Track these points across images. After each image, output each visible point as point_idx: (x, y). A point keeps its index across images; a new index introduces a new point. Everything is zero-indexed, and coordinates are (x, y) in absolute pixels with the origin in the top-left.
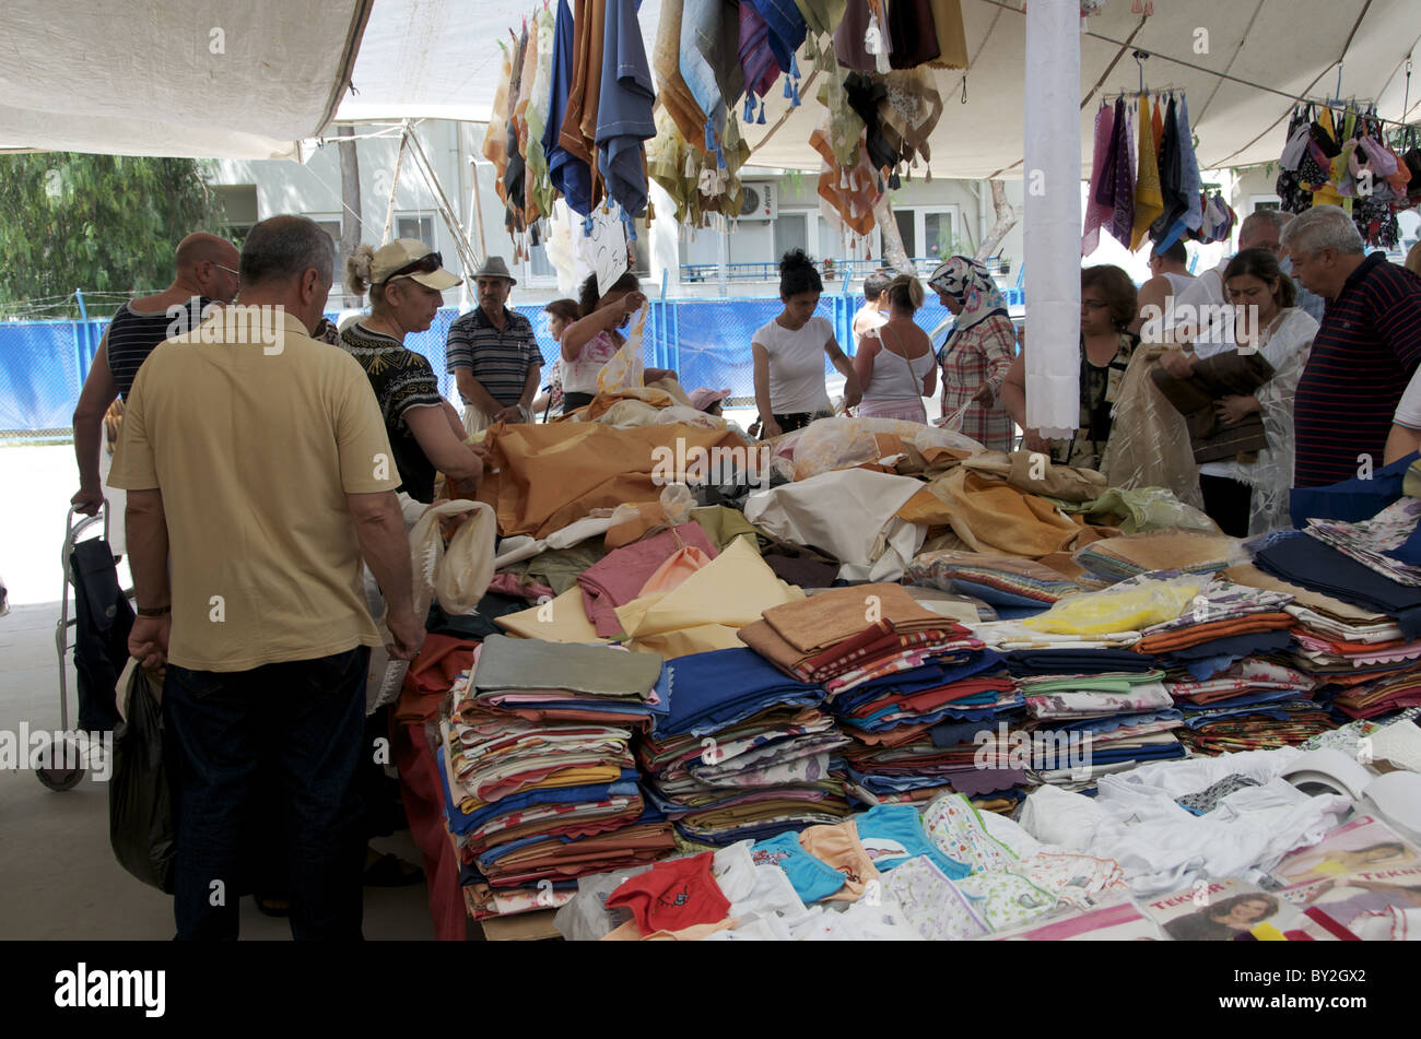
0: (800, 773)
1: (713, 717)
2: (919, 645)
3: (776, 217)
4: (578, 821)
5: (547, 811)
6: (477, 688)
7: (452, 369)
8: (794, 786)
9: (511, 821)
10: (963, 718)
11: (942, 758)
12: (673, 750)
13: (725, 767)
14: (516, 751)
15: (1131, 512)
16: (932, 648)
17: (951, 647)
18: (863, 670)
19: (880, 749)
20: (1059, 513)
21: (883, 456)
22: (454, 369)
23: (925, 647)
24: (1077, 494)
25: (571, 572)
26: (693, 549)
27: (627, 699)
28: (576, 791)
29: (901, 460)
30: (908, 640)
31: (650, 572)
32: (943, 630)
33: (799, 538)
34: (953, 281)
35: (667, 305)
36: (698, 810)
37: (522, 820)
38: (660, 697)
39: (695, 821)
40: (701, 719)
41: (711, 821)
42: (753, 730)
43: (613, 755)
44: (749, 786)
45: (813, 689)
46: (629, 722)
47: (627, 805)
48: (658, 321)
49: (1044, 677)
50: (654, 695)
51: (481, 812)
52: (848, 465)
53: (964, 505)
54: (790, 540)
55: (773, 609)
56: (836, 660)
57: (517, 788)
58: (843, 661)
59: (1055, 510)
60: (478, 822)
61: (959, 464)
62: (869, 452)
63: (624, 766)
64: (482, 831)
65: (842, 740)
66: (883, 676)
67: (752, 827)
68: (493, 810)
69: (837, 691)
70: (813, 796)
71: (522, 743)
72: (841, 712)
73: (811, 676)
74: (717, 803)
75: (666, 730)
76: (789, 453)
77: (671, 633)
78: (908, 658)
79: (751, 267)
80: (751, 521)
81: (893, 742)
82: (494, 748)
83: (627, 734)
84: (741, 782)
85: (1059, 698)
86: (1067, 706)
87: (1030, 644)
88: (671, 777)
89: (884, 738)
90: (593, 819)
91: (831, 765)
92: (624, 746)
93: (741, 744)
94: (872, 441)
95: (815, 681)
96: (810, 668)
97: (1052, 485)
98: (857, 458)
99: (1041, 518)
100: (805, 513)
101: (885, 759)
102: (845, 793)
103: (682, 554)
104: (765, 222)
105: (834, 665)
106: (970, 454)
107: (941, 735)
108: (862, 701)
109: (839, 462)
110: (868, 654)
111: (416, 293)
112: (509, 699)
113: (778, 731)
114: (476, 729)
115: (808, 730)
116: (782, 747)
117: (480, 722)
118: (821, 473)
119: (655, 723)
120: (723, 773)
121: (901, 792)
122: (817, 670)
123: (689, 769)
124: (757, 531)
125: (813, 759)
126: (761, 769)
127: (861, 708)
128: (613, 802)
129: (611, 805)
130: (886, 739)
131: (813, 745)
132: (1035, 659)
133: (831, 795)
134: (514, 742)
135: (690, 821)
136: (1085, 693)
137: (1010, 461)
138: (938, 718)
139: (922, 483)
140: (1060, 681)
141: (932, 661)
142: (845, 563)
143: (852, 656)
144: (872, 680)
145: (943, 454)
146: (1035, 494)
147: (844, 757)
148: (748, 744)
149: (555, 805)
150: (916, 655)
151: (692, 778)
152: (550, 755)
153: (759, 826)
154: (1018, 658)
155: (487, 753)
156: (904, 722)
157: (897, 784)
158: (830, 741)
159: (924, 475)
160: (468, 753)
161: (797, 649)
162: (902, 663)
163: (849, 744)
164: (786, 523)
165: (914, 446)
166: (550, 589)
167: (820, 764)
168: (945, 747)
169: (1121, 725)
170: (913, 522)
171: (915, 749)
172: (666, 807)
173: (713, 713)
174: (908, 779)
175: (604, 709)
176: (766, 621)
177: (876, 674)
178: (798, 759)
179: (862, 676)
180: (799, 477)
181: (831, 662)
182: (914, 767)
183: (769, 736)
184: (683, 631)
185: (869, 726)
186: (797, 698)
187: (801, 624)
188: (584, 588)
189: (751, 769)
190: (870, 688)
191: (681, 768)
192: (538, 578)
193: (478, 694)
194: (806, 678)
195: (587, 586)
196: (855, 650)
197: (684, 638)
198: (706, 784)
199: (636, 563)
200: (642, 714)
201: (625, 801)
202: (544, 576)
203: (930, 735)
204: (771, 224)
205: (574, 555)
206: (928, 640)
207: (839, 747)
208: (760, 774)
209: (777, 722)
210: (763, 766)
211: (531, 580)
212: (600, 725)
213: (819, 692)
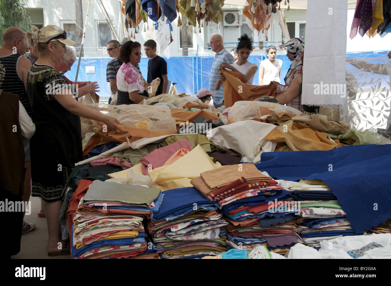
0: (208, 236)
1: (174, 213)
2: (256, 187)
3: (242, 25)
4: (121, 252)
5: (109, 248)
6: (84, 200)
7: (109, 80)
8: (205, 240)
9: (95, 252)
10: (273, 216)
11: (265, 232)
12: (159, 226)
13: (179, 233)
14: (98, 225)
15: (358, 138)
16: (261, 189)
17: (269, 189)
18: (234, 197)
19: (239, 228)
20: (329, 139)
21: (262, 116)
22: (110, 80)
23: (258, 188)
24: (337, 131)
25: (139, 157)
26: (185, 149)
27: (142, 206)
28: (121, 240)
29: (268, 117)
30: (252, 185)
31: (168, 158)
32: (266, 182)
33: (227, 146)
34: (293, 48)
35: (198, 58)
36: (168, 249)
37: (99, 252)
38: (155, 205)
39: (167, 253)
40: (170, 214)
41: (173, 254)
42: (190, 219)
43: (136, 227)
44: (188, 240)
45: (213, 203)
46: (143, 214)
47: (141, 247)
48: (195, 64)
49: (306, 201)
50: (153, 204)
51: (83, 248)
52: (248, 119)
53: (291, 135)
54: (224, 147)
55: (204, 172)
56: (223, 192)
57: (97, 239)
58: (226, 193)
59: (328, 137)
60: (82, 252)
61: (291, 119)
62: (256, 114)
63: (140, 231)
64: (84, 256)
65: (225, 223)
66: (241, 199)
67: (189, 256)
68: (88, 248)
69: (223, 204)
70: (213, 245)
71: (100, 222)
72: (225, 213)
73: (213, 198)
74: (176, 247)
75: (156, 218)
76: (226, 114)
77: (169, 181)
78: (252, 192)
79: (231, 44)
80: (209, 139)
81: (245, 225)
82: (89, 224)
83: (141, 219)
84: (185, 238)
85: (312, 210)
86: (315, 213)
87: (301, 188)
88: (158, 236)
89: (241, 223)
90: (127, 252)
91: (220, 233)
92: (140, 223)
93: (185, 224)
94: (258, 110)
95: (215, 200)
96: (213, 195)
97: (327, 128)
98: (252, 116)
99: (322, 140)
100: (230, 136)
101: (242, 231)
102: (226, 244)
103: (180, 152)
104: (237, 27)
105: (222, 194)
106: (296, 115)
107: (264, 222)
108: (232, 209)
109: (245, 117)
110: (235, 190)
111: (60, 46)
112: (96, 204)
113: (200, 219)
114: (84, 216)
115: (211, 219)
116: (201, 225)
117: (85, 213)
118: (238, 121)
119: (152, 215)
120: (178, 235)
121: (248, 244)
122: (216, 196)
123: (165, 233)
124: (211, 143)
125: (213, 230)
126: (193, 234)
127: (233, 211)
128: (135, 245)
129: (134, 246)
130: (242, 223)
131: (213, 225)
132: (303, 194)
133: (220, 244)
134: (97, 221)
135: (165, 253)
136: (323, 208)
137: (311, 118)
138: (263, 216)
139: (276, 126)
140: (312, 203)
141: (261, 194)
142: (245, 156)
143: (229, 191)
144: (237, 200)
145: (285, 115)
146: (320, 131)
147: (226, 230)
148: (188, 224)
149: (112, 246)
150: (254, 191)
151: (166, 236)
152: (111, 226)
153: (192, 256)
154: (296, 194)
155: (87, 225)
156: (249, 217)
157: (246, 241)
158: (220, 224)
159: (278, 123)
160: (79, 225)
161: (209, 187)
162: (249, 194)
163: (228, 225)
164: (222, 140)
165: (274, 112)
166: (130, 164)
167: (216, 232)
168: (265, 227)
169: (337, 221)
170: (270, 141)
171: (254, 228)
172: (156, 248)
173: (174, 212)
174: (250, 239)
175: (133, 209)
176: (201, 177)
177: (239, 198)
178: (207, 230)
179: (233, 199)
180: (229, 122)
181: (221, 193)
182: (253, 235)
183: (196, 221)
184: (173, 180)
185: (235, 218)
186: (207, 206)
187: (213, 178)
188: (143, 163)
189: (189, 234)
190: (237, 204)
191: (162, 232)
192: (127, 159)
193: (84, 203)
194: (211, 199)
195: (144, 162)
196: (230, 189)
197: (173, 183)
198: (171, 239)
199: (163, 154)
200: (147, 211)
201: (140, 245)
202: (129, 158)
203: (259, 222)
204: (240, 28)
205: (141, 151)
206: (259, 186)
207: (224, 226)
208: (192, 236)
209: (200, 216)
210: (194, 233)
211: (124, 160)
212: (131, 215)
213: (216, 205)
